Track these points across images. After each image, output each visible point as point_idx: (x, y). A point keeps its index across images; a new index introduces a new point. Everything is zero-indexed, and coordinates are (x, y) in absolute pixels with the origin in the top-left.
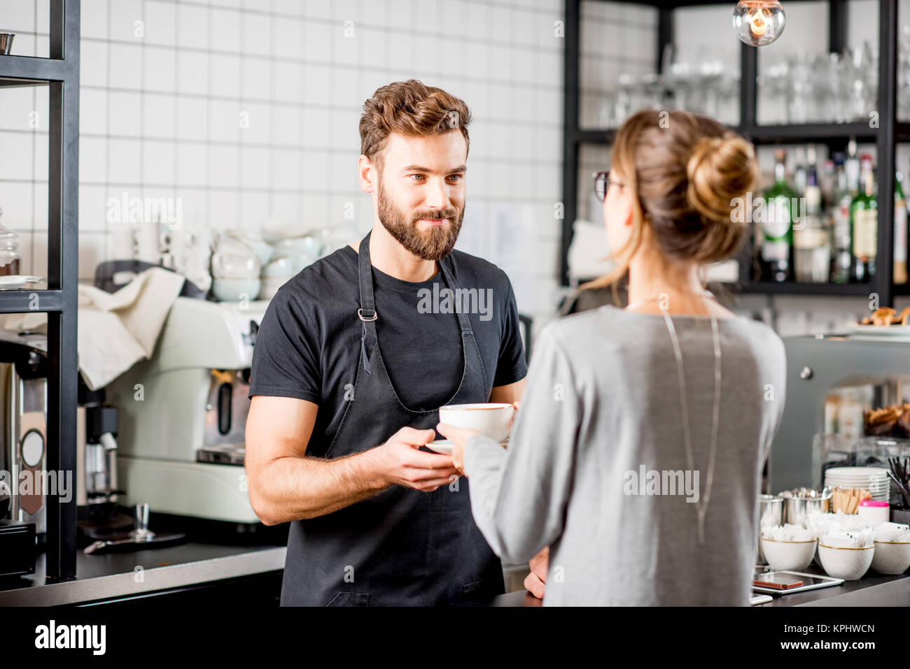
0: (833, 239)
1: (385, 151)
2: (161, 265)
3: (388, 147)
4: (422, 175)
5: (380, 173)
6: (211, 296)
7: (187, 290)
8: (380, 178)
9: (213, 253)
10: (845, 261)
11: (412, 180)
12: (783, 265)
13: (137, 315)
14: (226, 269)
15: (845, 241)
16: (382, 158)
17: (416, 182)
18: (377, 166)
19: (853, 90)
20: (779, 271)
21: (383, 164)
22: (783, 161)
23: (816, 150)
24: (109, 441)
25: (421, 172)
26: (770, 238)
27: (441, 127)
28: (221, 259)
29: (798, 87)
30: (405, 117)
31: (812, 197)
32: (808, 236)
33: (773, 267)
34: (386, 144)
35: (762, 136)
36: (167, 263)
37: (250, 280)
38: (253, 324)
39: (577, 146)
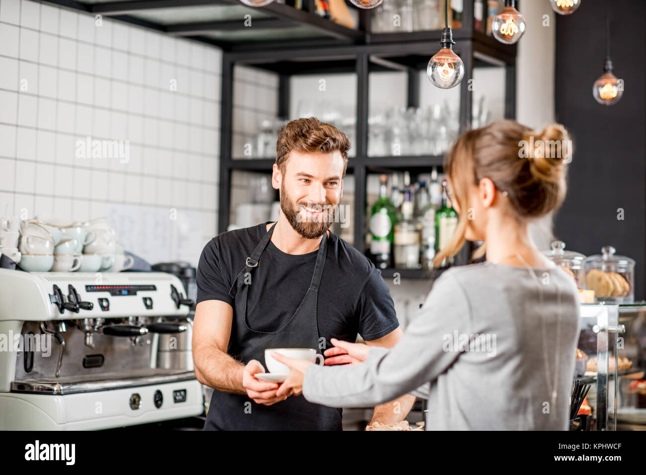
0: (421, 239)
1: (287, 161)
3: (289, 159)
4: (308, 180)
5: (284, 176)
6: (19, 267)
8: (283, 179)
9: (21, 236)
10: (430, 254)
11: (302, 183)
12: (385, 257)
14: (31, 246)
15: (431, 240)
16: (285, 166)
17: (304, 183)
18: (282, 172)
19: (440, 134)
20: (382, 261)
21: (285, 171)
22: (386, 183)
23: (399, 177)
25: (307, 178)
26: (376, 238)
27: (322, 148)
28: (27, 239)
29: (396, 131)
30: (301, 140)
31: (408, 209)
32: (405, 236)
33: (378, 258)
34: (288, 156)
35: (372, 165)
37: (48, 256)
38: (55, 287)
39: (230, 171)
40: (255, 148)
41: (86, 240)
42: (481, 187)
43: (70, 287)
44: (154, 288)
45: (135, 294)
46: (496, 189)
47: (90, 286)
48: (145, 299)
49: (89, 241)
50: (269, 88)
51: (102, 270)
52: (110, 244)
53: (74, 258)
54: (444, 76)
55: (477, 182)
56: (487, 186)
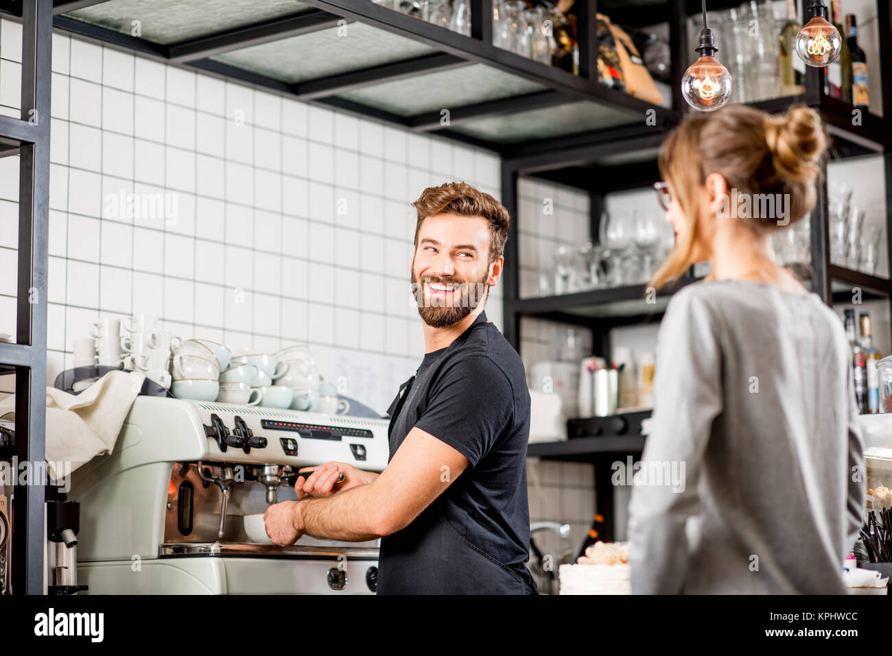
2: (121, 368)
6: (170, 393)
7: (148, 388)
9: (172, 355)
11: (429, 252)
13: (97, 415)
14: (186, 370)
24: (69, 535)
28: (181, 358)
36: (127, 366)
37: (210, 381)
38: (214, 417)
39: (518, 317)
40: (552, 284)
41: (276, 373)
42: (708, 185)
43: (238, 419)
44: (369, 434)
45: (339, 439)
46: (729, 187)
47: (269, 421)
48: (354, 447)
49: (280, 373)
50: (576, 211)
51: (292, 407)
52: (310, 378)
53: (252, 391)
54: (704, 93)
55: (703, 181)
56: (717, 183)
